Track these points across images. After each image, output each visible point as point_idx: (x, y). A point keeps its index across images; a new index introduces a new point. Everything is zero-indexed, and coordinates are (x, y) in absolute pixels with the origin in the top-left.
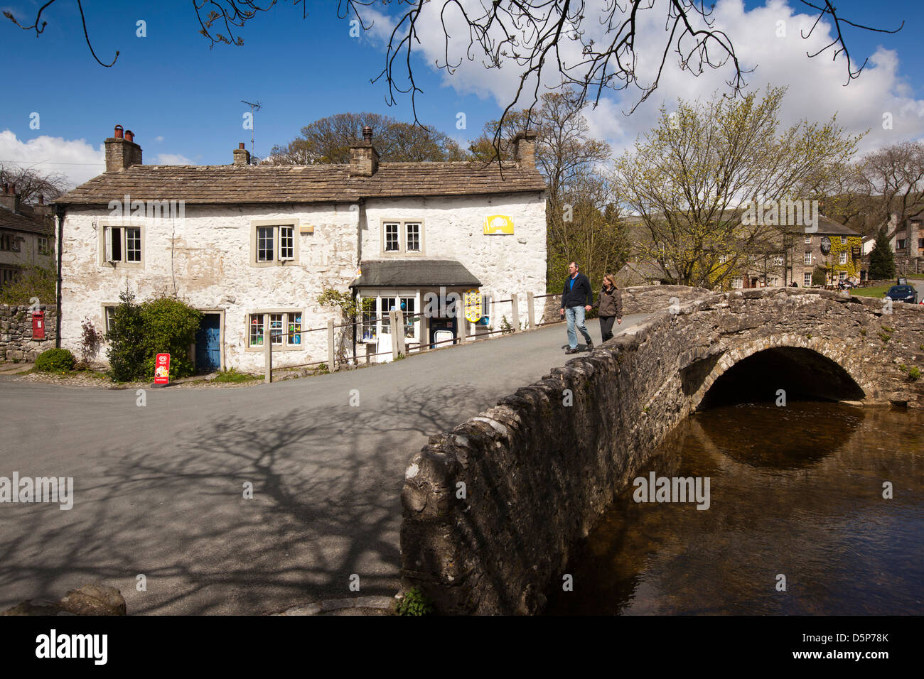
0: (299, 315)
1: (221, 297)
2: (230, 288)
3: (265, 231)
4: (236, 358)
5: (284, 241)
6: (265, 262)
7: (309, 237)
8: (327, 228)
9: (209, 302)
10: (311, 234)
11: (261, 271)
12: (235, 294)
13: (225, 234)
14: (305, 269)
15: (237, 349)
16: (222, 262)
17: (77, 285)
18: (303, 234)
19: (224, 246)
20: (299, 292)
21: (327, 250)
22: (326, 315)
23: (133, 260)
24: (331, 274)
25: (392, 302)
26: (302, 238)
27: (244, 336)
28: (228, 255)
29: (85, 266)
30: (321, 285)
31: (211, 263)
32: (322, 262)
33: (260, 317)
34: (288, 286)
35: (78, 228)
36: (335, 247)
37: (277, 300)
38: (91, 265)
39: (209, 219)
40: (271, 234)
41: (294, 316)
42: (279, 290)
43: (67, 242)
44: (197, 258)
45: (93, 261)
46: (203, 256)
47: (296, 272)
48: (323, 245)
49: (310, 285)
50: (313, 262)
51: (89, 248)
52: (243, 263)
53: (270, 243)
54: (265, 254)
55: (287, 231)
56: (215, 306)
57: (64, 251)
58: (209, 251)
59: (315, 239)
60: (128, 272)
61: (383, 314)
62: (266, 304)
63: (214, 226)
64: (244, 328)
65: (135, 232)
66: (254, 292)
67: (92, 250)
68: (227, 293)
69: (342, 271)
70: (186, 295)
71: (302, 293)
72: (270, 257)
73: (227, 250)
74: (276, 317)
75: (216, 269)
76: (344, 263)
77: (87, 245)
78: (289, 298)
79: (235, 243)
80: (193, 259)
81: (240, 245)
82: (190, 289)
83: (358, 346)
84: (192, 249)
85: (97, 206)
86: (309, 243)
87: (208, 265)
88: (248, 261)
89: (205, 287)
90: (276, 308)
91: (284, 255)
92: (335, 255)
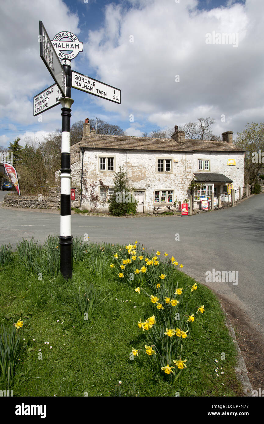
0: (172, 191)
1: (145, 184)
2: (148, 181)
3: (160, 161)
4: (149, 207)
5: (167, 165)
6: (161, 172)
7: (176, 164)
8: (183, 161)
9: (140, 186)
10: (177, 162)
11: (160, 175)
12: (150, 184)
13: (146, 161)
14: (175, 175)
15: (150, 204)
16: (145, 172)
17: (89, 179)
18: (174, 162)
19: (146, 166)
20: (173, 183)
21: (183, 169)
22: (182, 192)
23: (110, 170)
24: (183, 177)
25: (205, 187)
26: (174, 164)
27: (153, 199)
28: (147, 169)
29: (92, 172)
30: (181, 181)
31: (141, 172)
32: (181, 173)
33: (158, 192)
34: (169, 181)
35: (90, 157)
36: (185, 167)
37: (165, 186)
38: (94, 172)
39: (140, 155)
40: (162, 162)
41: (170, 192)
42: (166, 182)
43: (85, 162)
44: (136, 170)
45: (95, 170)
46: (138, 169)
47: (172, 176)
48: (181, 167)
49: (177, 181)
50: (178, 173)
51: (94, 165)
52: (153, 172)
53: (162, 165)
54: (160, 169)
55: (168, 161)
56: (143, 188)
57: (84, 166)
58: (140, 167)
59: (178, 164)
60: (109, 174)
61: (202, 191)
62: (161, 187)
63: (142, 158)
64: (153, 196)
65: (111, 159)
66: (157, 183)
67: (95, 166)
68: (147, 183)
69: (188, 176)
70: (132, 184)
71: (174, 184)
72: (162, 170)
73: (146, 167)
74: (164, 192)
75: (143, 174)
76: (188, 173)
77: (93, 164)
78: (169, 185)
79: (150, 165)
80: (134, 170)
81: (152, 166)
82: (133, 181)
83: (194, 202)
84: (134, 166)
85: (97, 149)
86: (176, 166)
87: (140, 173)
88: (154, 171)
89: (139, 181)
90: (164, 189)
91: (167, 170)
92: (185, 170)
